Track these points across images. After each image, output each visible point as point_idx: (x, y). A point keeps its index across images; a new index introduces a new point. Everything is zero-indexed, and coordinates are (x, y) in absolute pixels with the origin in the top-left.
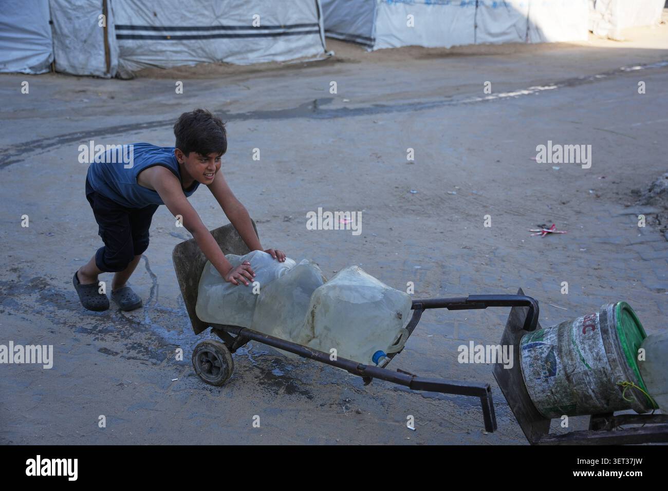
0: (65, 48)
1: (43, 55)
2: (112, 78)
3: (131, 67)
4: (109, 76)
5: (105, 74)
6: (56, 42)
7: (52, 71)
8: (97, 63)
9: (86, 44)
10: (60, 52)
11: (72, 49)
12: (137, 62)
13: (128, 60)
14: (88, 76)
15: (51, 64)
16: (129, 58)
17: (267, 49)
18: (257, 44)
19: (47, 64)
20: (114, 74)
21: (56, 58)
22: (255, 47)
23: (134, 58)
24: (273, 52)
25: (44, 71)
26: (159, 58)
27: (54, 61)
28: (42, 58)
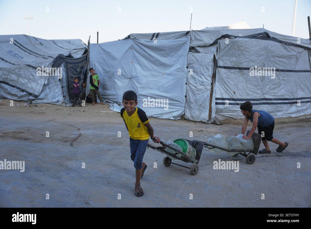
0: (190, 108)
1: (179, 111)
2: (211, 123)
3: (220, 118)
4: (210, 122)
5: (208, 121)
6: (186, 105)
7: (183, 118)
8: (205, 116)
9: (201, 107)
10: (188, 110)
11: (194, 108)
12: (223, 116)
13: (219, 115)
14: (199, 122)
15: (183, 115)
16: (219, 113)
17: (287, 110)
18: (282, 108)
19: (181, 115)
20: (212, 121)
21: (185, 113)
22: (281, 109)
23: (222, 114)
24: (290, 112)
25: (179, 118)
26: (233, 114)
27: (184, 114)
28: (179, 113)
